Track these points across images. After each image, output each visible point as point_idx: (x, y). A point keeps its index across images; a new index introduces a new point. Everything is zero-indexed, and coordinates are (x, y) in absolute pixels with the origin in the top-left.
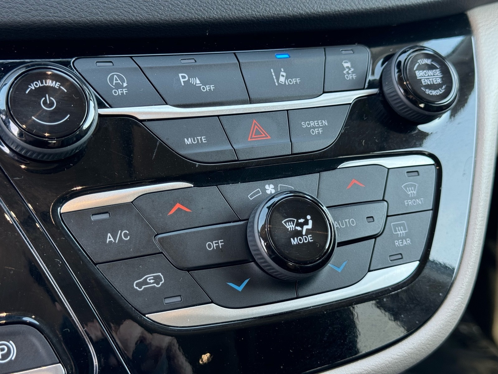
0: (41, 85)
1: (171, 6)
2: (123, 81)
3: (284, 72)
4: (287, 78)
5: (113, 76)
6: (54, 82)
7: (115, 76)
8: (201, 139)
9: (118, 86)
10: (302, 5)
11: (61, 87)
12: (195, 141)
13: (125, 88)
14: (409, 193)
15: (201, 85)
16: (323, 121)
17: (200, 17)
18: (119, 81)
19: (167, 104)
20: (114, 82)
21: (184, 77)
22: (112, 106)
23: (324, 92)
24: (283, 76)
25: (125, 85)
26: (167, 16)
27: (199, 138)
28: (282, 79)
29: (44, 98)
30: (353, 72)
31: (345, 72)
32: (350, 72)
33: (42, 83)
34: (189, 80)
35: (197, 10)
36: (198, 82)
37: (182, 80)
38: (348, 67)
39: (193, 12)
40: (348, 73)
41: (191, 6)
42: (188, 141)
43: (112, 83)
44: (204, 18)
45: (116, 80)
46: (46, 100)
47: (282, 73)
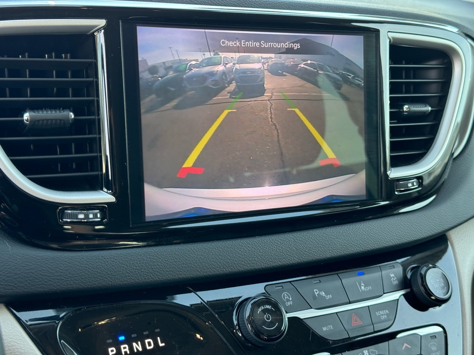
0: (264, 308)
1: (308, 254)
2: (289, 297)
3: (363, 283)
4: (365, 287)
5: (284, 294)
6: (269, 306)
7: (285, 294)
8: (330, 327)
9: (288, 300)
10: (369, 246)
11: (272, 308)
12: (327, 328)
13: (291, 301)
14: (433, 349)
15: (325, 295)
16: (386, 311)
17: (321, 258)
18: (288, 297)
19: (312, 308)
20: (286, 298)
21: (316, 292)
22: (287, 312)
23: (384, 293)
24: (363, 286)
25: (291, 299)
26: (306, 259)
27: (329, 326)
28: (363, 288)
29: (265, 316)
30: (396, 280)
31: (392, 280)
32: (394, 279)
33: (264, 307)
34: (319, 293)
35: (320, 254)
36: (324, 294)
37: (316, 293)
38: (393, 277)
39: (318, 255)
40: (394, 281)
41: (318, 253)
42: (324, 329)
43: (285, 299)
44: (323, 258)
45: (286, 297)
46: (266, 316)
47: (362, 284)
